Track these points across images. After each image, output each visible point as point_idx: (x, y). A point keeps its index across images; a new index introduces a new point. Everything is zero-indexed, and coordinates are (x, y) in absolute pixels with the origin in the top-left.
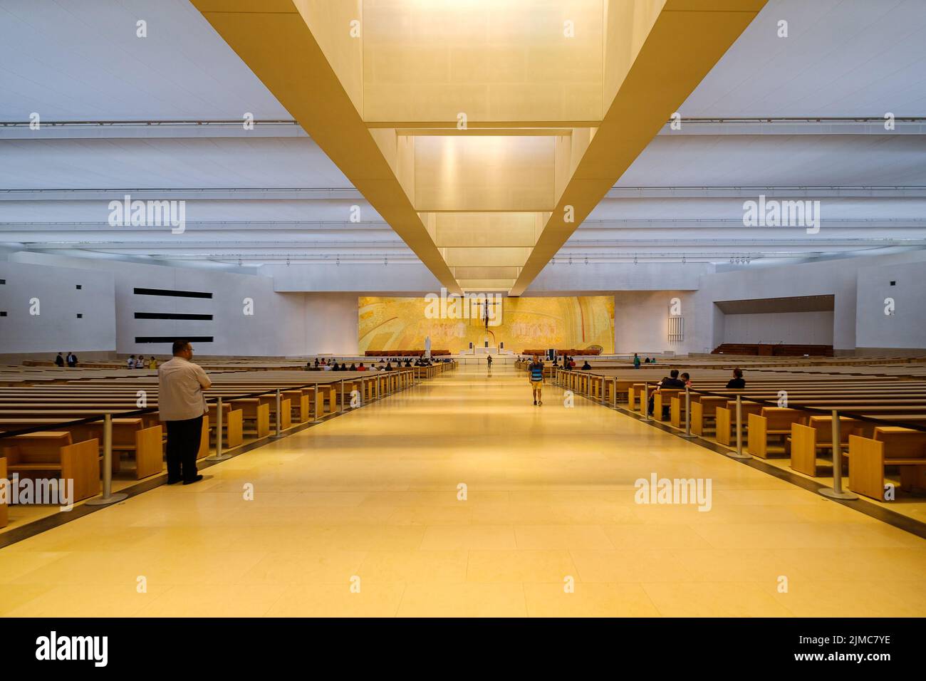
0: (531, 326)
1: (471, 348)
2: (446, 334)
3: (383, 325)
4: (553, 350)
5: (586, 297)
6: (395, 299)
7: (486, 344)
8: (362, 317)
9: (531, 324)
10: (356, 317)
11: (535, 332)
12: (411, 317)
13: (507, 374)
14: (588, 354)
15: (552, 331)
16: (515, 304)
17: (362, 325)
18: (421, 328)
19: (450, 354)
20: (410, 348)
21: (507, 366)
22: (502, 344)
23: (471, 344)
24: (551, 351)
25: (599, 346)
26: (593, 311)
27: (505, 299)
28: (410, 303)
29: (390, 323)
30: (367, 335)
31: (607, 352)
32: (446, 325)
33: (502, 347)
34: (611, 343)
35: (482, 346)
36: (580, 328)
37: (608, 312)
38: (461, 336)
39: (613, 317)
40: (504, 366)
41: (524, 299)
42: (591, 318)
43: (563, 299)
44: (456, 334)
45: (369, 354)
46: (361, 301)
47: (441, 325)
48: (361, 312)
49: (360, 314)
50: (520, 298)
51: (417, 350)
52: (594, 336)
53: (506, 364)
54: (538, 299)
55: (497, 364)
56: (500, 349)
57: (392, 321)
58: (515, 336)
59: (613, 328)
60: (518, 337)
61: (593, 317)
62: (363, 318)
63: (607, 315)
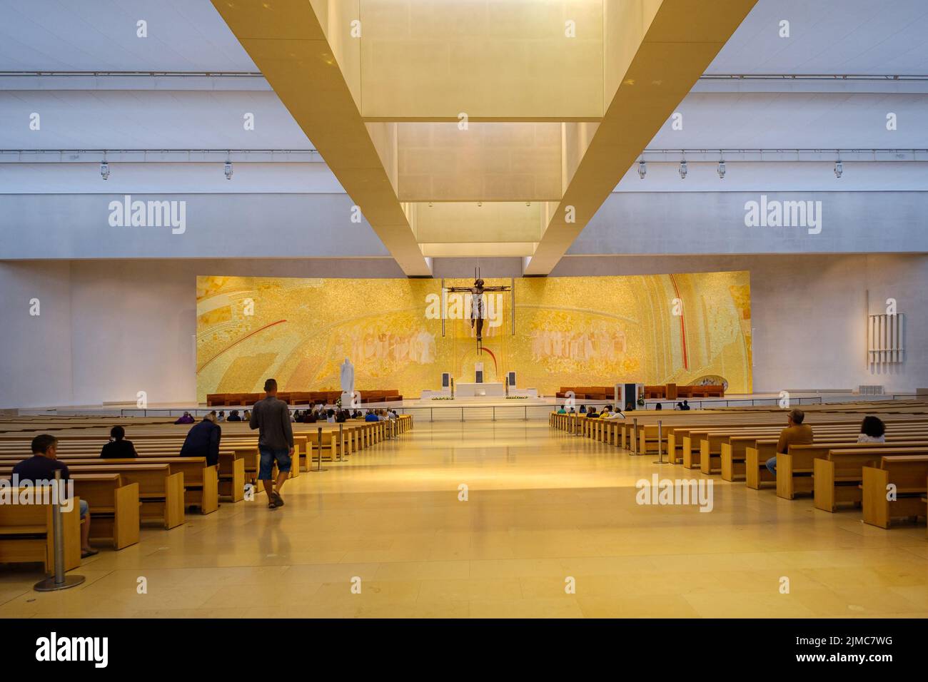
0: (574, 338)
1: (445, 384)
2: (391, 355)
3: (253, 338)
4: (633, 386)
5: (689, 276)
6: (279, 280)
7: (479, 377)
8: (205, 320)
9: (572, 334)
10: (192, 320)
11: (582, 349)
12: (316, 321)
13: (530, 443)
14: (702, 396)
15: (618, 346)
16: (539, 291)
17: (204, 335)
18: (339, 343)
19: (400, 398)
20: (314, 387)
21: (529, 425)
22: (512, 375)
23: (446, 376)
24: (630, 388)
25: (719, 378)
26: (704, 306)
27: (516, 280)
28: (312, 290)
29: (267, 333)
30: (216, 361)
31: (738, 391)
32: (391, 337)
33: (513, 383)
34: (745, 372)
35: (470, 380)
36: (679, 341)
37: (737, 306)
38: (425, 359)
39: (747, 315)
40: (522, 425)
41: (557, 279)
42: (701, 319)
43: (640, 280)
44: (414, 357)
45: (215, 400)
46: (203, 284)
47: (382, 337)
48: (203, 307)
49: (199, 313)
50: (549, 279)
51: (328, 389)
52: (709, 357)
53: (526, 420)
54: (586, 280)
55: (504, 420)
56: (510, 387)
57: (274, 328)
58: (540, 358)
59: (748, 340)
60: (545, 360)
61: (705, 316)
62: (207, 321)
63: (735, 313)
